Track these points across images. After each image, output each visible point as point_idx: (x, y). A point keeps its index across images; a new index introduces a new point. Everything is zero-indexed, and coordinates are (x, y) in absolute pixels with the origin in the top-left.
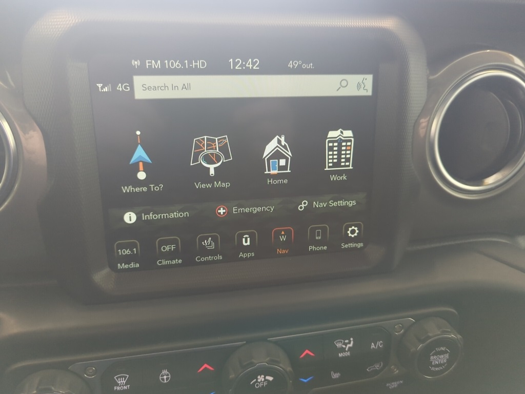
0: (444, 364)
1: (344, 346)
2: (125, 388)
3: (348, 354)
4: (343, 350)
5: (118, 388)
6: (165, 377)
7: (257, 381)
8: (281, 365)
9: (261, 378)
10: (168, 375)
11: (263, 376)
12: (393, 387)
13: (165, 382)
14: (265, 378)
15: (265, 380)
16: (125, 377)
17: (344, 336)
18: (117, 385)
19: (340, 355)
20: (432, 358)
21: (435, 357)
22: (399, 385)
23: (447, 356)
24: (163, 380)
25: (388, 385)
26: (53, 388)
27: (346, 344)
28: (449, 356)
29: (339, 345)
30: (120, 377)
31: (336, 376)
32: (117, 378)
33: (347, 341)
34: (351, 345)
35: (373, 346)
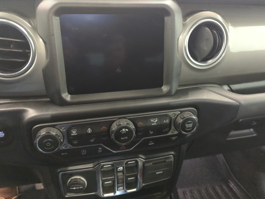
0: (191, 128)
1: (154, 121)
2: (75, 134)
3: (156, 124)
4: (154, 122)
5: (73, 134)
6: (89, 131)
7: (122, 131)
8: (130, 125)
9: (124, 130)
10: (90, 130)
11: (124, 129)
12: (174, 139)
13: (90, 132)
14: (125, 130)
15: (125, 131)
16: (75, 131)
17: (154, 117)
18: (73, 133)
19: (153, 124)
20: (186, 125)
21: (187, 125)
22: (176, 138)
23: (192, 124)
24: (89, 132)
25: (171, 138)
26: (51, 132)
27: (155, 120)
28: (193, 124)
29: (152, 121)
30: (74, 131)
31: (151, 133)
32: (73, 131)
33: (155, 119)
34: (156, 121)
35: (165, 121)
